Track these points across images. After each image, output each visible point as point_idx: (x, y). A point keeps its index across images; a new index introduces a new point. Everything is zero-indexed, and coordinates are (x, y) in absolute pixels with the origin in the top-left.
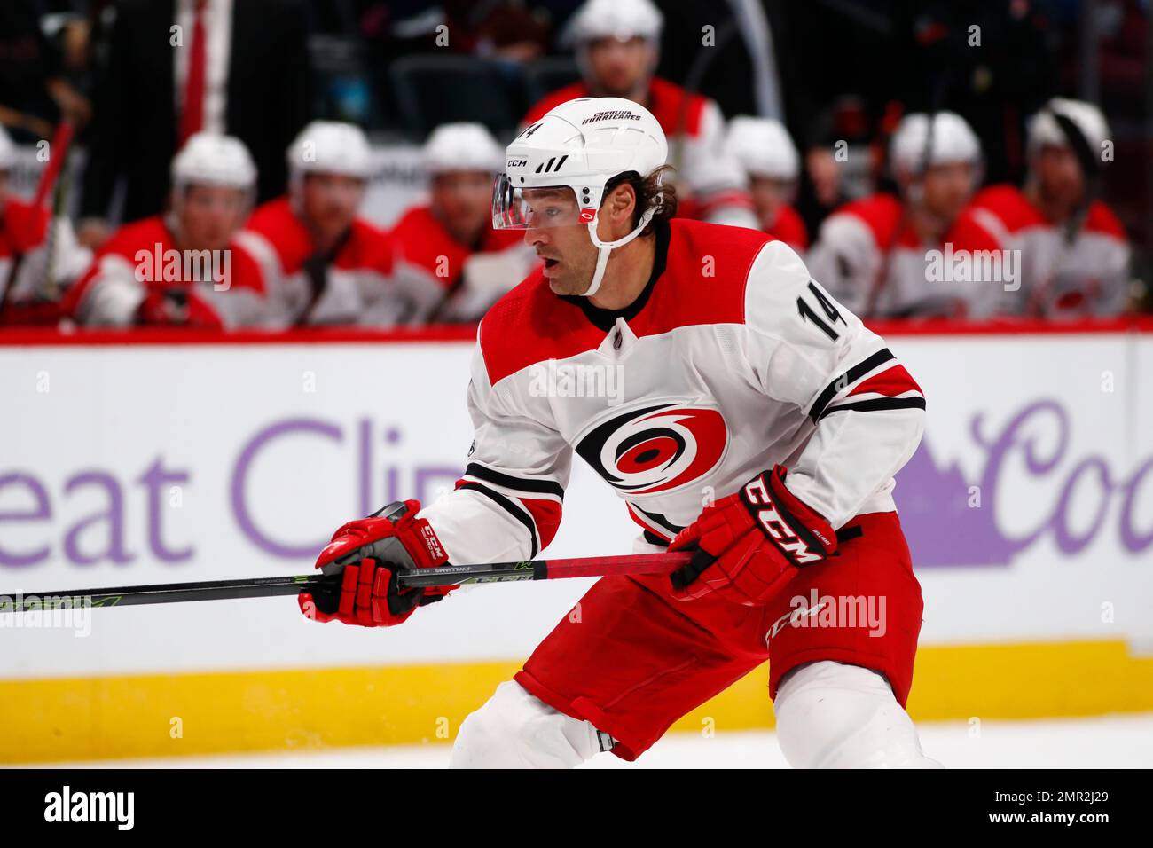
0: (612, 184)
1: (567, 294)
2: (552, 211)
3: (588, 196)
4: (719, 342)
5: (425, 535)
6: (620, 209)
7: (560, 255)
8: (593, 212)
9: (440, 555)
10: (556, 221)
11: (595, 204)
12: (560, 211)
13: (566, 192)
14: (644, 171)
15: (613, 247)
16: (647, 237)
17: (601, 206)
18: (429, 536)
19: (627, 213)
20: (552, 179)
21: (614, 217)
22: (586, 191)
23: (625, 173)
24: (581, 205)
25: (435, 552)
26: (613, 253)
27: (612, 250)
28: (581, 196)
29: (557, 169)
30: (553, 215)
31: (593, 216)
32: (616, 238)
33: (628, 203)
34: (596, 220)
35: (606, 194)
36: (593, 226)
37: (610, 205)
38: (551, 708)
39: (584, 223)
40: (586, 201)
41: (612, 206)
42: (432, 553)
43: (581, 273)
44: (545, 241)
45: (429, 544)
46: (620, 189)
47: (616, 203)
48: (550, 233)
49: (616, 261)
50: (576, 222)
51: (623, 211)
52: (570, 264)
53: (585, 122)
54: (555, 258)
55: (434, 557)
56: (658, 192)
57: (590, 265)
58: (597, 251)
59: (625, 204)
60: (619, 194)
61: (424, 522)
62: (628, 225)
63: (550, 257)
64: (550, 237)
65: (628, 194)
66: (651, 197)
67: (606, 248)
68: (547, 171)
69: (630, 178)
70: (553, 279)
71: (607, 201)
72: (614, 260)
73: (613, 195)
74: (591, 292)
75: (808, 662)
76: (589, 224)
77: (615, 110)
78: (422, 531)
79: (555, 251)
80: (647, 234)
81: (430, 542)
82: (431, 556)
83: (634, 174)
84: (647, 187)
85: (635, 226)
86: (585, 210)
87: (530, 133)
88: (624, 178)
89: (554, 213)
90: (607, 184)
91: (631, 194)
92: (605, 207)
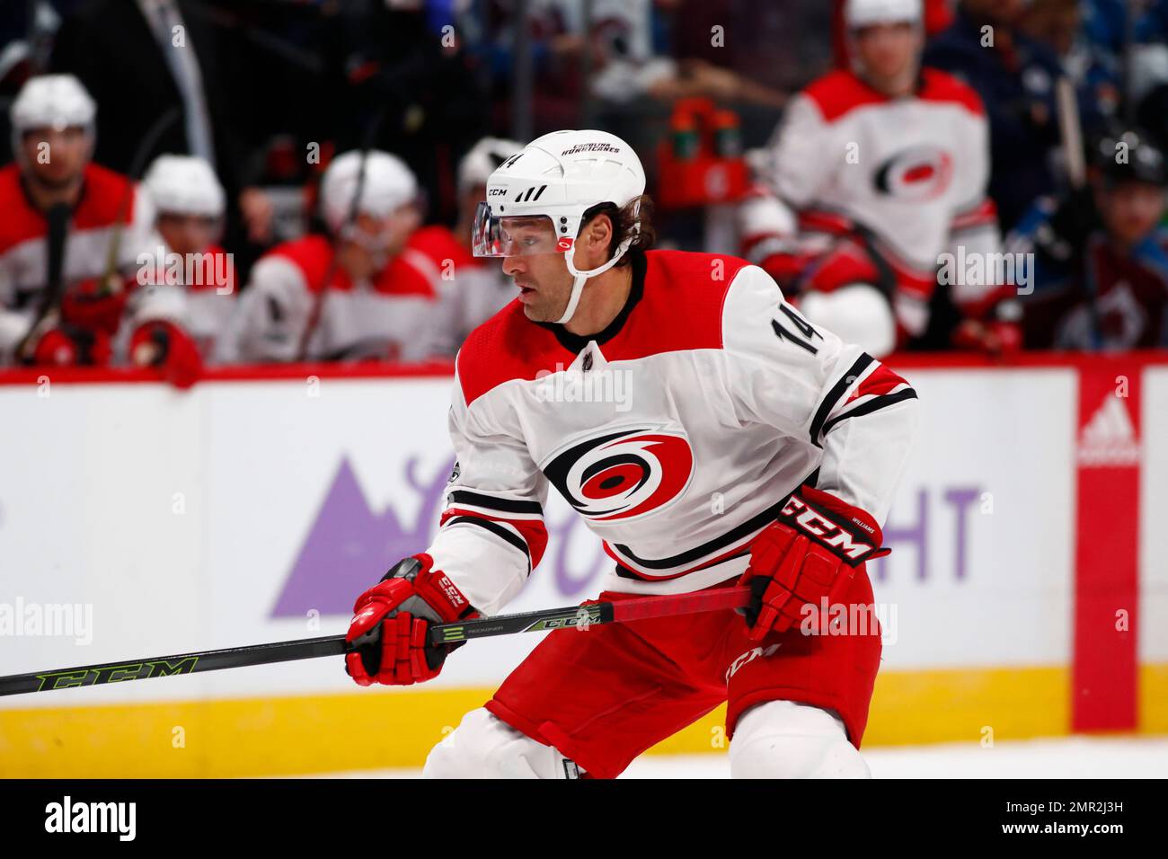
0: (590, 215)
1: (541, 320)
2: (529, 240)
3: (566, 225)
4: (697, 367)
5: (443, 587)
6: (597, 240)
7: (537, 284)
8: (570, 241)
9: (460, 601)
10: (534, 249)
11: (572, 232)
12: (537, 241)
13: (543, 222)
14: (620, 202)
15: (589, 276)
16: (623, 267)
17: (578, 236)
18: (447, 587)
19: (603, 245)
20: (531, 208)
21: (590, 247)
22: (564, 220)
23: (602, 204)
24: (559, 234)
25: (456, 600)
26: (589, 282)
27: (588, 280)
28: (559, 225)
29: (536, 199)
30: (530, 245)
31: (570, 245)
32: (592, 268)
33: (605, 234)
34: (573, 249)
35: (584, 224)
36: (570, 255)
37: (587, 236)
38: (519, 733)
39: (560, 253)
40: (564, 230)
41: (589, 237)
42: (454, 602)
43: (555, 302)
44: (522, 270)
45: (449, 594)
46: (597, 220)
47: (593, 234)
48: (526, 261)
49: (590, 290)
50: (553, 250)
51: (600, 242)
52: (546, 294)
53: (565, 153)
54: (531, 286)
55: (456, 605)
56: (634, 222)
57: (565, 295)
58: (573, 279)
59: (601, 236)
60: (596, 225)
61: (440, 574)
62: (605, 256)
63: (526, 286)
64: (528, 266)
65: (605, 225)
66: (628, 228)
67: (582, 277)
68: (526, 200)
69: (607, 209)
70: (527, 305)
71: (584, 232)
72: (589, 289)
73: (591, 227)
74: (564, 320)
75: (763, 701)
76: (566, 252)
77: (594, 142)
78: (440, 582)
79: (532, 280)
80: (624, 265)
81: (450, 592)
82: (453, 605)
83: (612, 205)
84: (624, 218)
85: (611, 256)
86: (563, 239)
87: (511, 163)
88: (602, 208)
89: (531, 242)
90: (584, 214)
91: (608, 225)
92: (582, 237)
